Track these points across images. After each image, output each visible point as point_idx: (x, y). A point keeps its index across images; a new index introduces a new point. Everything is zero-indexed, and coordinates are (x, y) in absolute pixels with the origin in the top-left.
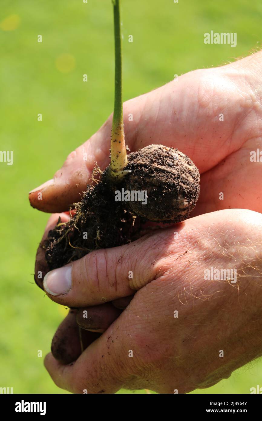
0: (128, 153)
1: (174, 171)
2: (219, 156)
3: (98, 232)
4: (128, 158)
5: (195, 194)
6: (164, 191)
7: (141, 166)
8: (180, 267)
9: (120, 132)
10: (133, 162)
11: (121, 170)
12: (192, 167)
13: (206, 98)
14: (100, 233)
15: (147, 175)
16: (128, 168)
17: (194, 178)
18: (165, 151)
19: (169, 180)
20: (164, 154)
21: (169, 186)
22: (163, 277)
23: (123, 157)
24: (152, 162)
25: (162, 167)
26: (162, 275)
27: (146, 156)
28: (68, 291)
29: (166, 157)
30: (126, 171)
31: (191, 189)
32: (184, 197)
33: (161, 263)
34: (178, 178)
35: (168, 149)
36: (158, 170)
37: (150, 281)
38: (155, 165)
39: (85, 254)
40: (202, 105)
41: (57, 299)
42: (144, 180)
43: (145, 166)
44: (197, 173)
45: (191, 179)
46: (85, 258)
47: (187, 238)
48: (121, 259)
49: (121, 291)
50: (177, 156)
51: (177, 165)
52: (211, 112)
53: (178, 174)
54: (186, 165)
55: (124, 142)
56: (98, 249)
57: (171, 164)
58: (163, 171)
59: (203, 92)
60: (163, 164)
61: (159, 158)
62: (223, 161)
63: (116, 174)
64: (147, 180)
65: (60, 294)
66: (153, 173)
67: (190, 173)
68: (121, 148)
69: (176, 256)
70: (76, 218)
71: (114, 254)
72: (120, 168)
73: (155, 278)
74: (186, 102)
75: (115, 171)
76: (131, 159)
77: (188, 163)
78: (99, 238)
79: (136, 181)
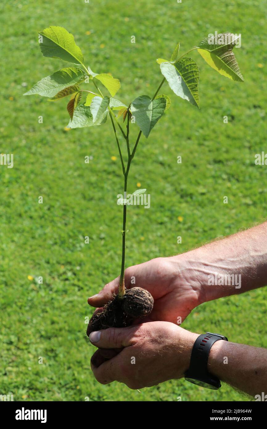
0: (125, 290)
1: (143, 299)
2: (163, 293)
3: (115, 320)
4: (126, 292)
5: (150, 308)
6: (138, 306)
7: (130, 295)
8: (141, 343)
9: (123, 282)
10: (127, 294)
11: (122, 296)
12: (151, 297)
13: (160, 270)
14: (116, 320)
15: (132, 300)
16: (125, 295)
17: (150, 302)
18: (140, 290)
19: (140, 302)
20: (140, 292)
21: (140, 305)
22: (134, 346)
23: (124, 291)
24: (134, 294)
25: (138, 297)
26: (134, 345)
27: (133, 292)
28: (98, 341)
29: (140, 293)
30: (124, 297)
31: (149, 306)
32: (146, 309)
33: (134, 339)
34: (144, 302)
35: (142, 289)
36: (136, 298)
37: (129, 346)
38: (136, 296)
39: (107, 328)
40: (158, 273)
41: (94, 343)
42: (130, 301)
43: (131, 296)
44: (152, 300)
45: (149, 302)
46: (107, 330)
47: (146, 331)
48: (120, 334)
49: (118, 346)
50: (145, 292)
51: (144, 297)
52: (161, 276)
53: (144, 300)
54: (148, 296)
55: (124, 286)
56: (113, 327)
57: (142, 296)
58: (138, 298)
59: (159, 268)
60: (139, 296)
61: (138, 293)
62: (164, 296)
63: (120, 298)
64: (132, 301)
65: (95, 342)
66: (134, 299)
67: (149, 300)
68: (123, 288)
69: (141, 338)
70: (104, 312)
71: (118, 331)
72: (122, 295)
73: (131, 345)
74: (152, 271)
75: (120, 296)
76: (127, 292)
77: (149, 296)
78: (115, 322)
79: (127, 301)
